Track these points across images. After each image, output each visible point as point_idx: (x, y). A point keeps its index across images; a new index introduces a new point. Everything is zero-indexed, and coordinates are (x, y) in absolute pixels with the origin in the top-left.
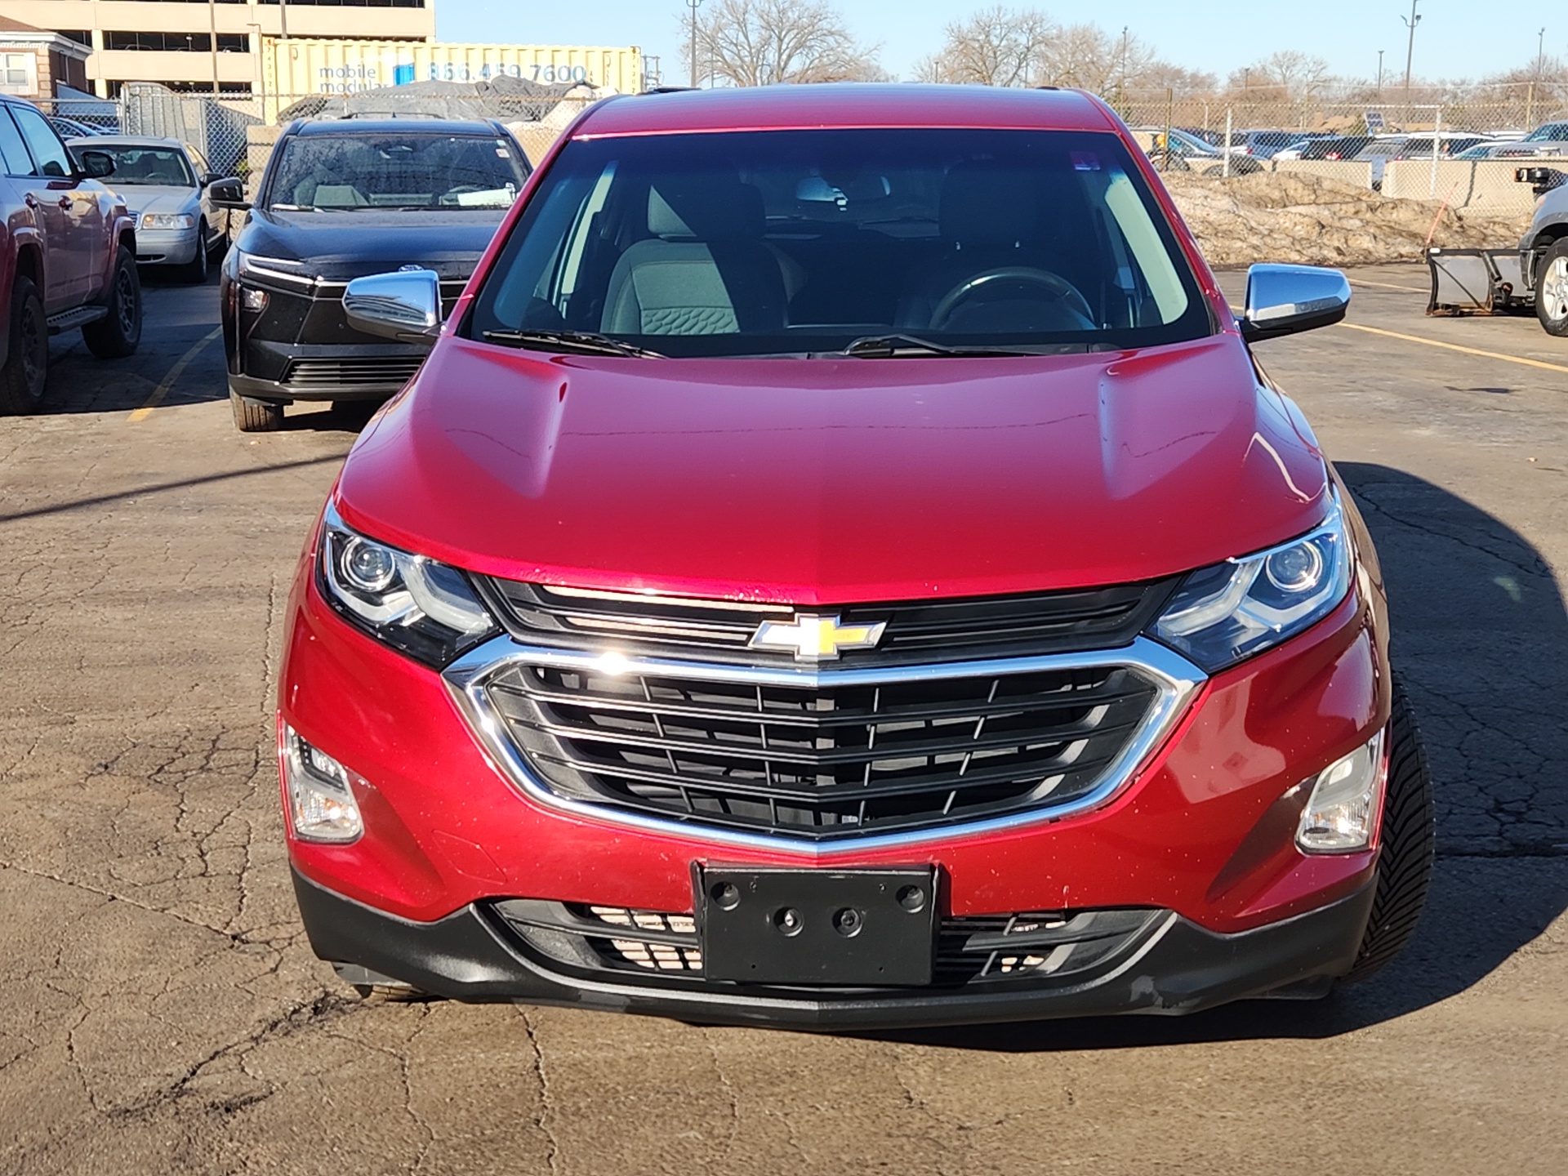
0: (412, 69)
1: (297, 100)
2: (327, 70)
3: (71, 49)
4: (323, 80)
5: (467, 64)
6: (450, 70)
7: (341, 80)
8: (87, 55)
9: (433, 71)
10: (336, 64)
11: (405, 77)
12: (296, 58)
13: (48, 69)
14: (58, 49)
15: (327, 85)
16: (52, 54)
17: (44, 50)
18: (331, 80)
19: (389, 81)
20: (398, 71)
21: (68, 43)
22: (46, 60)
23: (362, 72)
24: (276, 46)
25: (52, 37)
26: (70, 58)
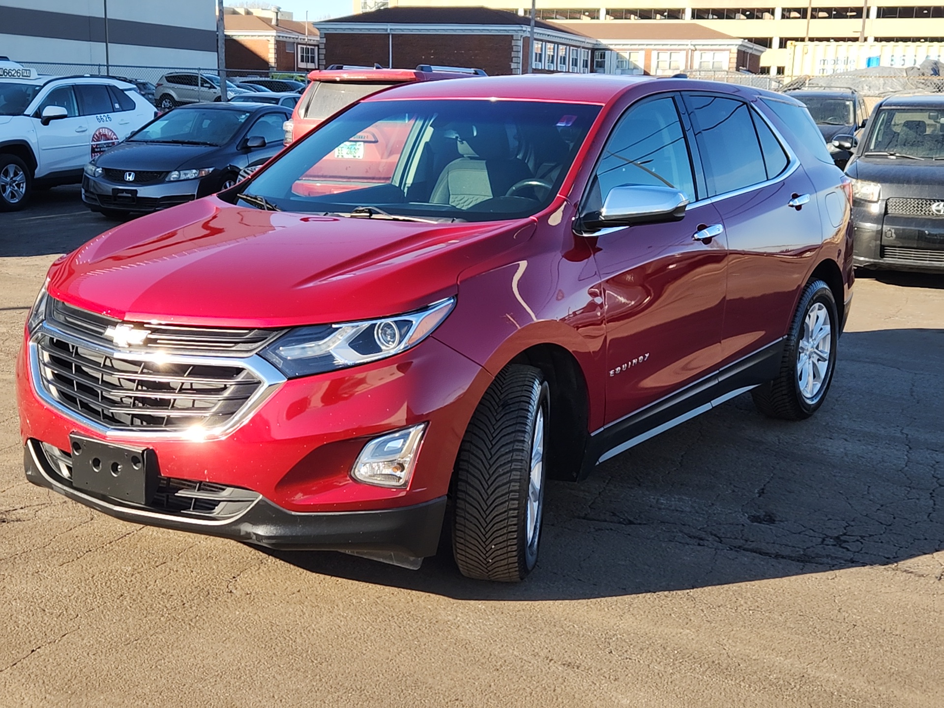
0: (878, 59)
1: (794, 79)
2: (824, 61)
3: (751, 48)
4: (822, 67)
5: (915, 56)
6: (904, 60)
7: (833, 67)
8: (762, 52)
9: (892, 60)
10: (830, 58)
11: (874, 64)
12: (806, 53)
13: (735, 60)
14: (743, 49)
15: (823, 70)
16: (739, 52)
17: (735, 50)
18: (826, 67)
19: (863, 65)
20: (869, 60)
21: (750, 45)
22: (735, 55)
23: (847, 62)
24: (795, 46)
25: (740, 42)
26: (751, 54)
